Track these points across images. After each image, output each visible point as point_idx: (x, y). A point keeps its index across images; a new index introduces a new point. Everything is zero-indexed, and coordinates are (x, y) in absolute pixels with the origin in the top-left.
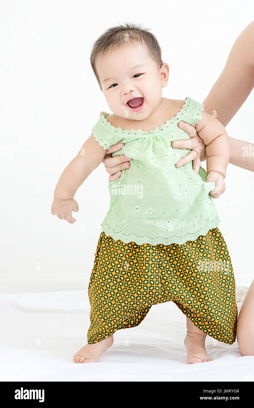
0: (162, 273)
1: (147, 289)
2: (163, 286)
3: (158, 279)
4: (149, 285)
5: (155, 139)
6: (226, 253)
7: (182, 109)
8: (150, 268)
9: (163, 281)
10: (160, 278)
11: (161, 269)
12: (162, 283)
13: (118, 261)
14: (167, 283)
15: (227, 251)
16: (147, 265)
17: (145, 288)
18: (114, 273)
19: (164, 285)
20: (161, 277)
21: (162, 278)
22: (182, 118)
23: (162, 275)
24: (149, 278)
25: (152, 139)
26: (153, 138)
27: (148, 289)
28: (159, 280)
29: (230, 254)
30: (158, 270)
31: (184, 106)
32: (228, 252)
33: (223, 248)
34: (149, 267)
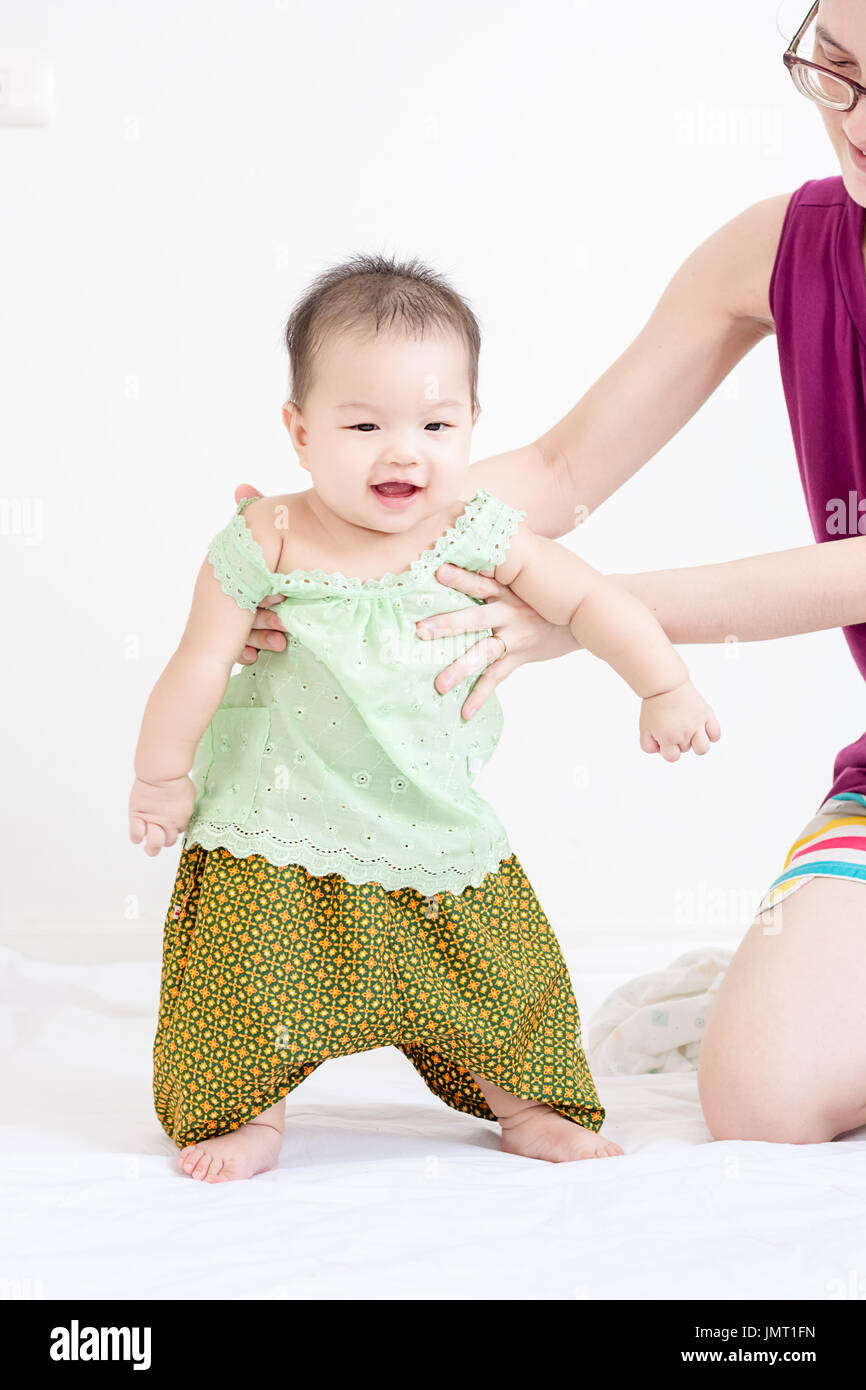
0: (397, 962)
1: (364, 1006)
2: (403, 998)
3: (389, 978)
4: (368, 995)
5: (376, 606)
6: (534, 906)
7: (454, 527)
8: (372, 947)
9: (402, 986)
10: (392, 976)
11: (395, 952)
12: (398, 992)
13: (271, 924)
14: (413, 991)
15: (534, 900)
16: (364, 939)
17: (359, 1003)
18: (257, 959)
19: (405, 995)
20: (395, 974)
21: (398, 976)
22: (450, 554)
23: (398, 967)
24: (370, 974)
25: (367, 604)
26: (372, 604)
27: (367, 1006)
28: (392, 981)
29: (544, 908)
30: (389, 954)
31: (461, 519)
32: (538, 903)
33: (525, 894)
34: (368, 943)
